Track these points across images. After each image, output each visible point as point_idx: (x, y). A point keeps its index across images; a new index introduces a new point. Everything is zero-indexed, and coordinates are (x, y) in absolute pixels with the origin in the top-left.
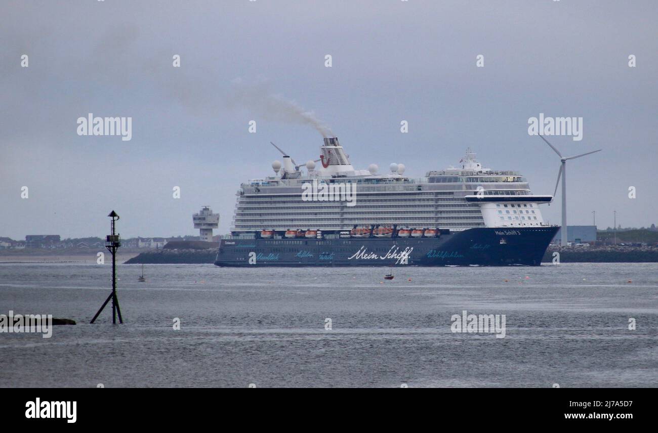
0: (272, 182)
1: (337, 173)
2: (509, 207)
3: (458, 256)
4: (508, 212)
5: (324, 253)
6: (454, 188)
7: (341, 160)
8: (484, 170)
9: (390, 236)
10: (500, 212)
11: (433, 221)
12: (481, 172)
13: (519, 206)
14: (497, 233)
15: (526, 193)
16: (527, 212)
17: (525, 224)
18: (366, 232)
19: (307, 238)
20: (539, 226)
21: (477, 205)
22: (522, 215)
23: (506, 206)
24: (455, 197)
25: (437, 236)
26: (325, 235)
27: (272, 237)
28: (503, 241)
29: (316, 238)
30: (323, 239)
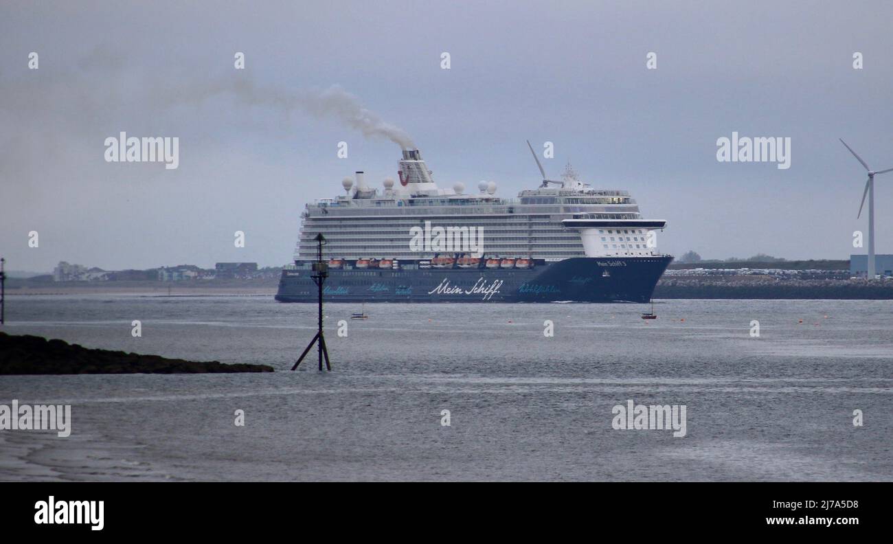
0: (343, 202)
1: (418, 192)
2: (614, 233)
3: (554, 291)
4: (612, 239)
5: (400, 286)
6: (550, 209)
7: (423, 176)
8: (586, 190)
9: (477, 267)
10: (603, 239)
11: (526, 250)
12: (582, 192)
13: (626, 232)
14: (599, 263)
15: (634, 216)
16: (636, 239)
17: (632, 254)
18: (449, 262)
19: (382, 269)
20: (649, 256)
21: (577, 231)
22: (629, 243)
23: (610, 232)
24: (552, 221)
25: (530, 267)
26: (402, 265)
27: (341, 268)
28: (606, 273)
29: (391, 268)
30: (400, 270)
